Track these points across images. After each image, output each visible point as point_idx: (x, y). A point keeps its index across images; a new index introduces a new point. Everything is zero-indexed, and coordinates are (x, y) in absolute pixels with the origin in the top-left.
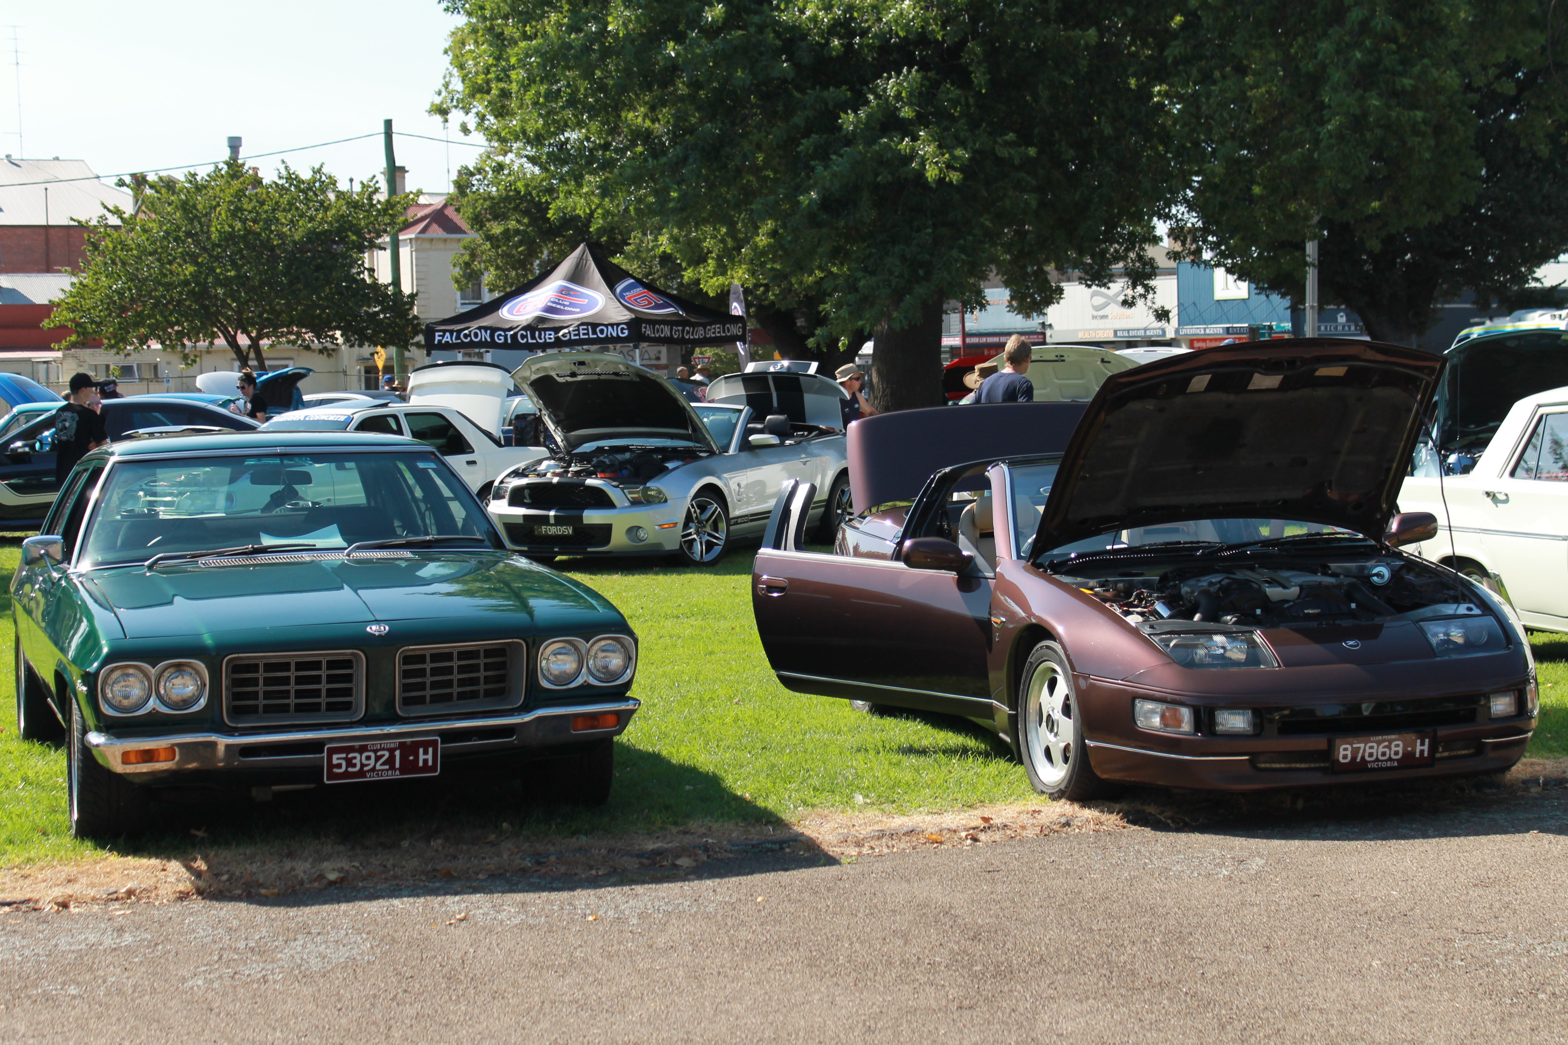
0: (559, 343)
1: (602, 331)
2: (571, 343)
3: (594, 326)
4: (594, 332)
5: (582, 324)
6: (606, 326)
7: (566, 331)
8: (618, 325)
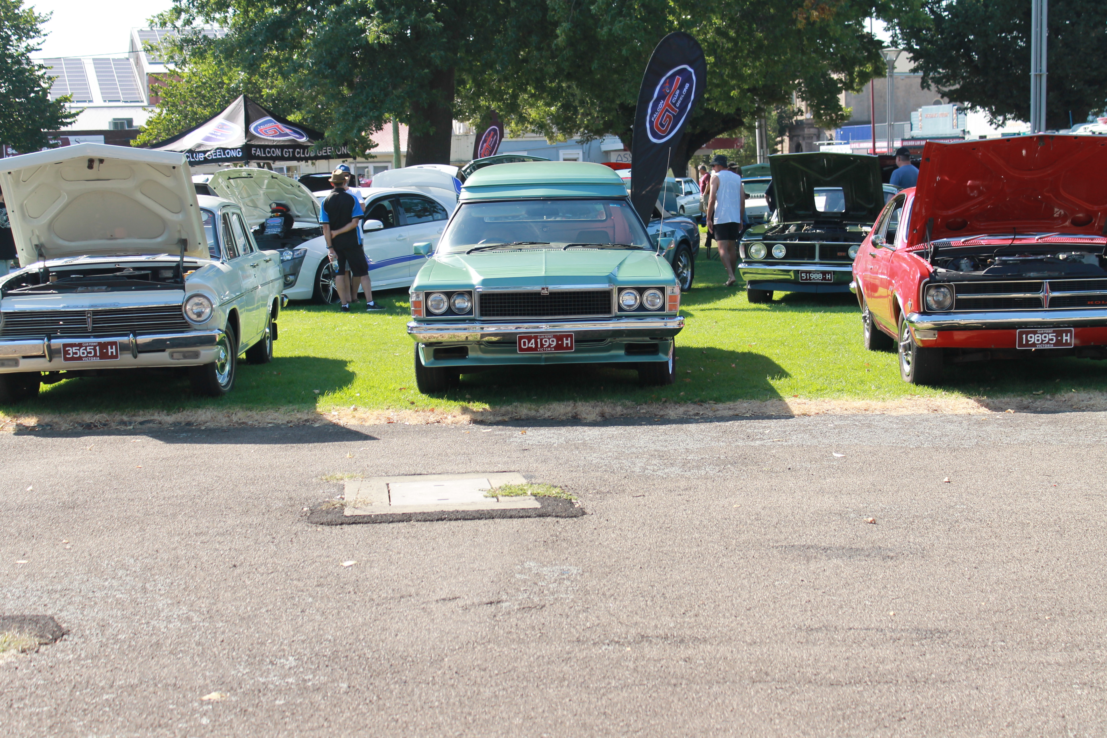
0: (206, 161)
1: (228, 153)
2: (213, 161)
3: (224, 149)
4: (224, 154)
5: (218, 149)
6: (230, 149)
7: (209, 153)
8: (236, 149)
